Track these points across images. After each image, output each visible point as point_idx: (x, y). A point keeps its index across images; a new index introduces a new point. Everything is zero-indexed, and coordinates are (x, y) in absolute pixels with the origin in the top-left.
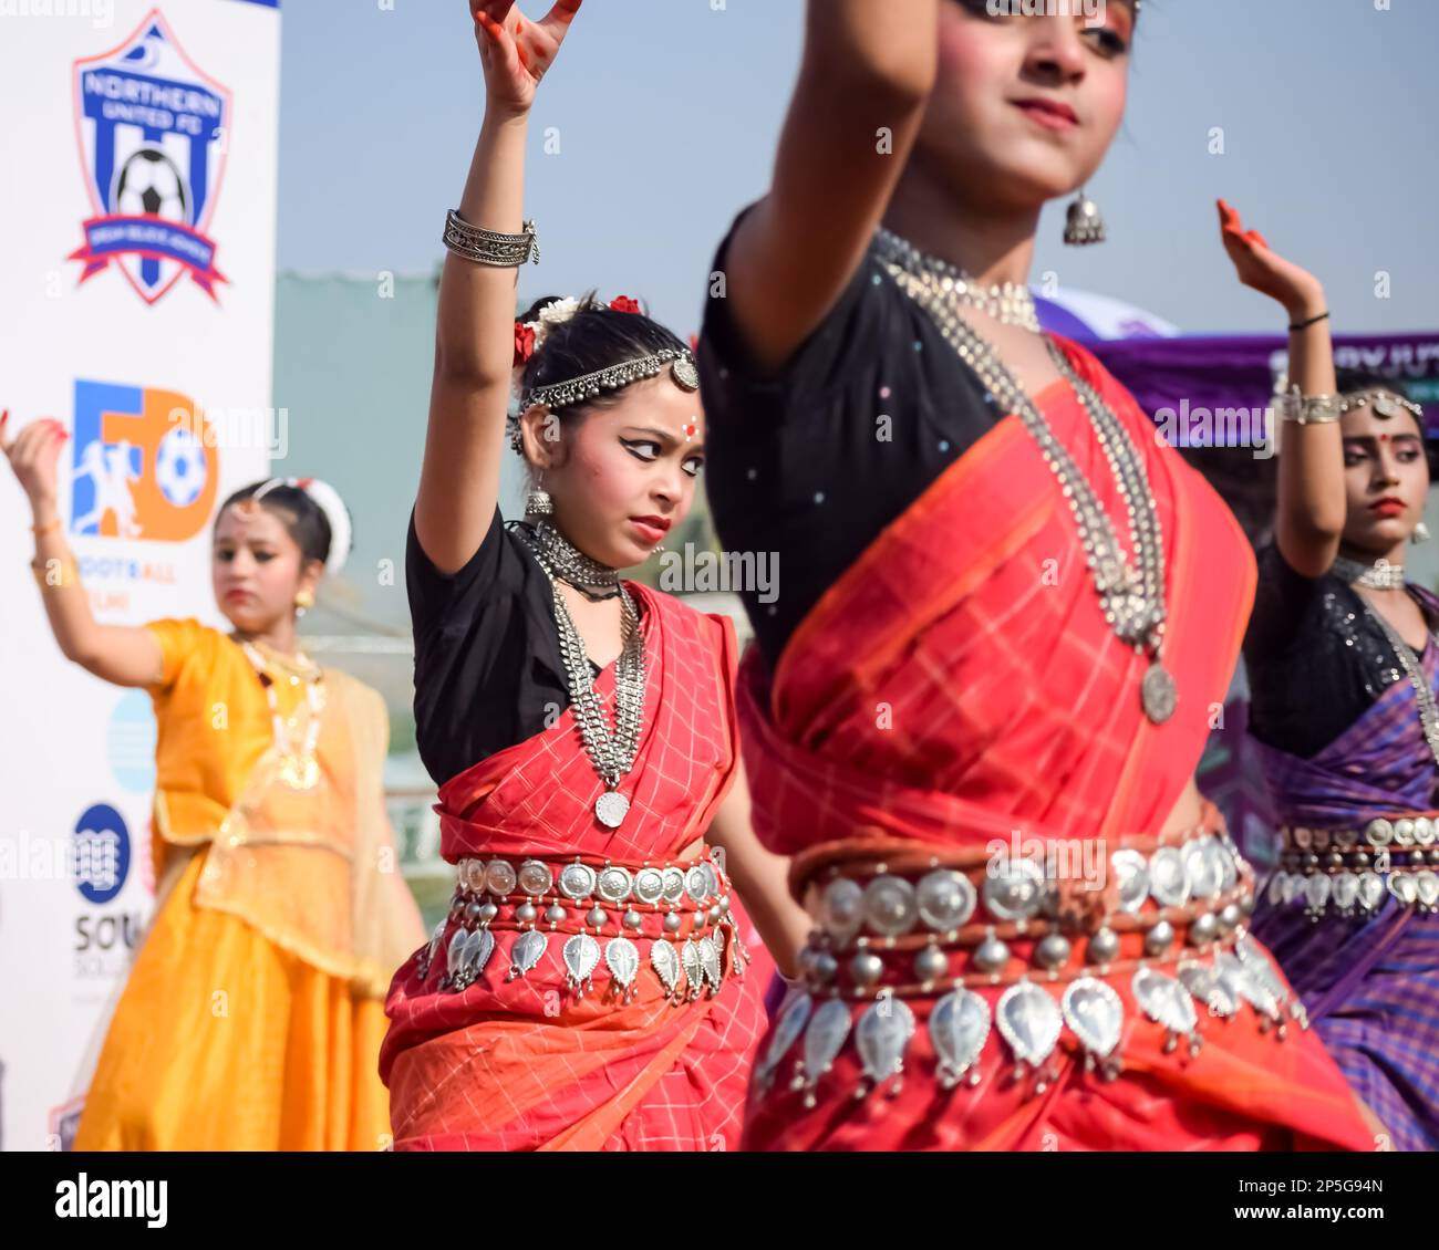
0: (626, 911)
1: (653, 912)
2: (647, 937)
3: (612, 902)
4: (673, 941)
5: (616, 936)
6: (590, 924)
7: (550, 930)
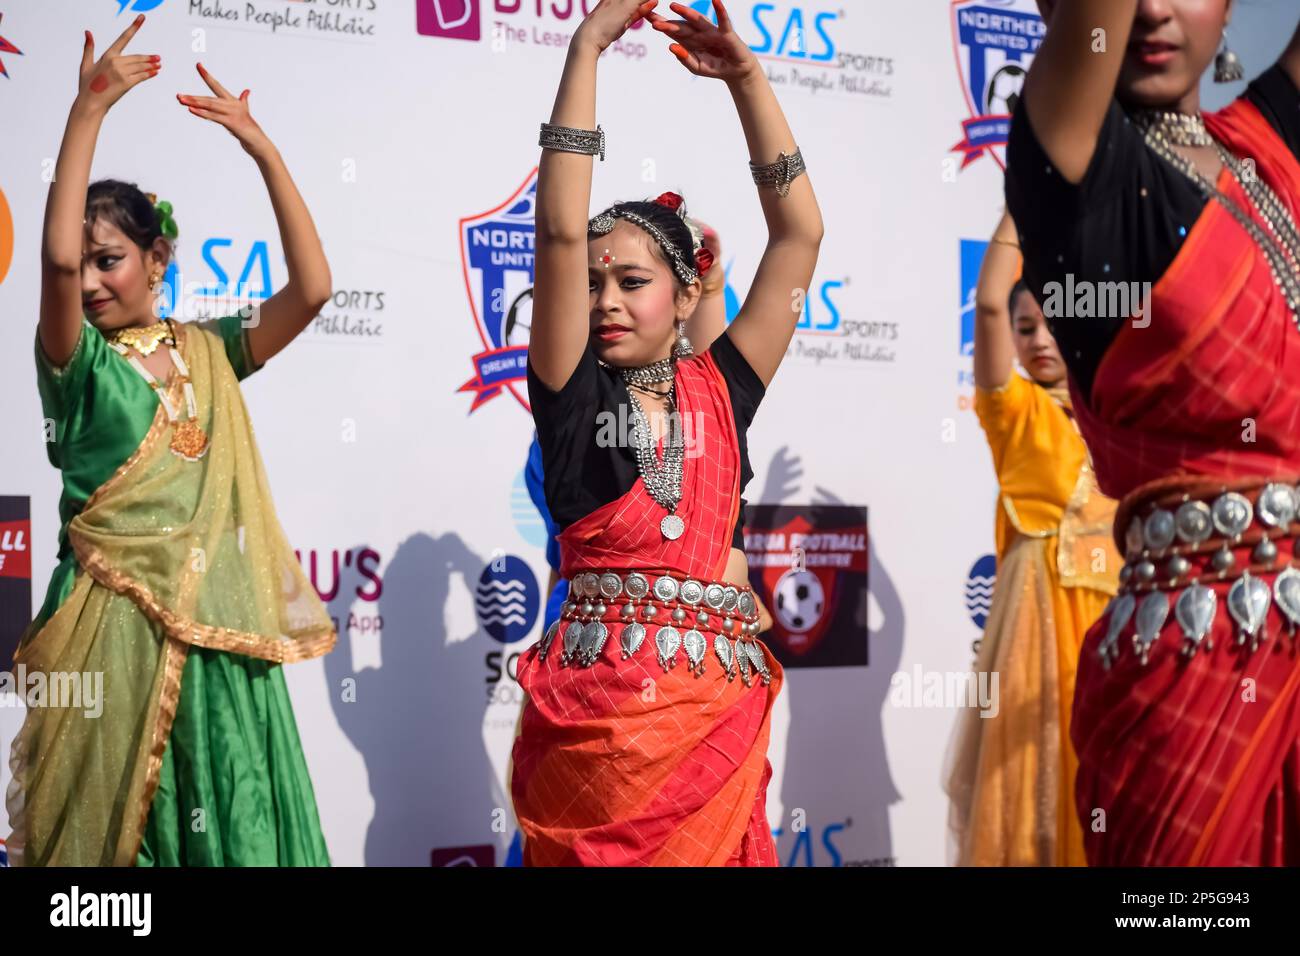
0: (698, 612)
1: (717, 615)
2: (712, 631)
3: (689, 605)
4: (729, 638)
5: (692, 629)
6: (674, 619)
7: (647, 622)
